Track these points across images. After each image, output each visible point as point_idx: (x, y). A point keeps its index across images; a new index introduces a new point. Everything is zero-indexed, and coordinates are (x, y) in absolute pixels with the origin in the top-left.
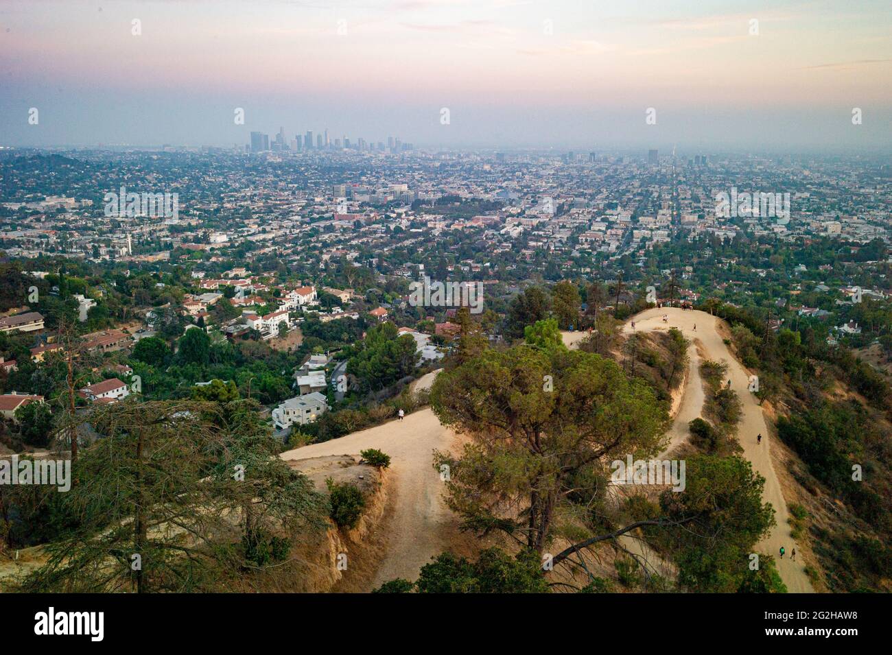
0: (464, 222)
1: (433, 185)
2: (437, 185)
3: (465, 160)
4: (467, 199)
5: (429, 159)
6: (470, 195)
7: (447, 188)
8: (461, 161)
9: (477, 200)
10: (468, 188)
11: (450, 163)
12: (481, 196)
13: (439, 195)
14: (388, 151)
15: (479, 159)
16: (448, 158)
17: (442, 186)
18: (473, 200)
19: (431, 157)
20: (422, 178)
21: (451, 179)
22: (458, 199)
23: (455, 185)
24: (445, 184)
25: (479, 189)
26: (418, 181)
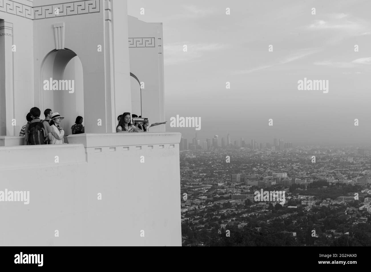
0: (330, 201)
1: (307, 174)
2: (311, 173)
3: (332, 155)
4: (333, 183)
5: (305, 154)
6: (335, 181)
7: (318, 175)
8: (329, 155)
9: (341, 184)
10: (334, 174)
11: (321, 157)
12: (344, 182)
13: (312, 181)
14: (273, 149)
15: (344, 153)
16: (319, 153)
17: (315, 174)
18: (338, 184)
19: (307, 153)
20: (298, 168)
21: (321, 169)
22: (325, 183)
23: (325, 173)
24: (317, 173)
25: (344, 176)
26: (296, 170)
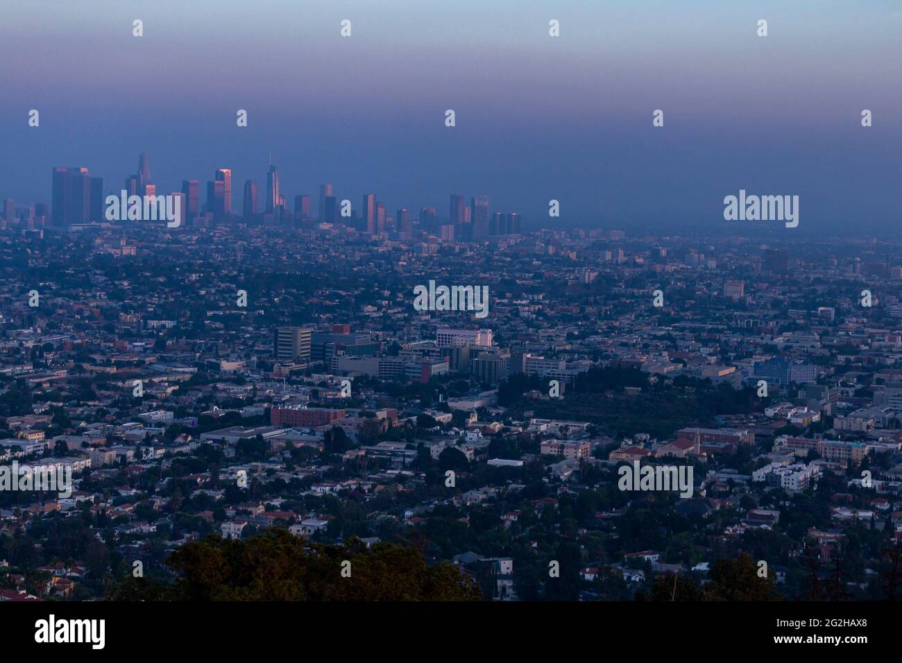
0: (648, 445)
1: (570, 337)
2: (583, 336)
3: (670, 268)
4: (662, 377)
5: (567, 261)
6: (672, 368)
7: (610, 345)
8: (658, 268)
9: (693, 382)
10: (671, 343)
11: (627, 273)
12: (706, 372)
13: (586, 364)
14: (447, 234)
15: (712, 264)
16: (621, 258)
17: (599, 338)
18: (681, 380)
19: (573, 256)
20: (539, 313)
21: (624, 321)
22: (635, 374)
23: (635, 338)
24: (606, 334)
25: (704, 351)
26: (529, 323)
